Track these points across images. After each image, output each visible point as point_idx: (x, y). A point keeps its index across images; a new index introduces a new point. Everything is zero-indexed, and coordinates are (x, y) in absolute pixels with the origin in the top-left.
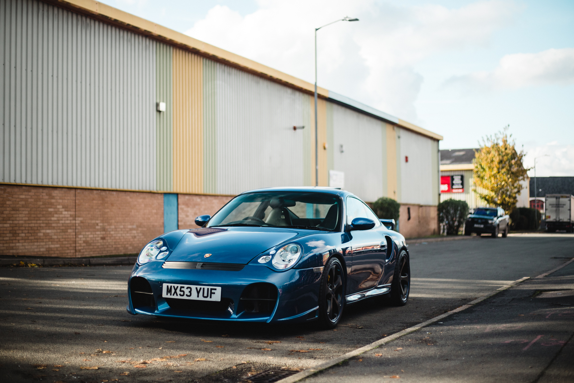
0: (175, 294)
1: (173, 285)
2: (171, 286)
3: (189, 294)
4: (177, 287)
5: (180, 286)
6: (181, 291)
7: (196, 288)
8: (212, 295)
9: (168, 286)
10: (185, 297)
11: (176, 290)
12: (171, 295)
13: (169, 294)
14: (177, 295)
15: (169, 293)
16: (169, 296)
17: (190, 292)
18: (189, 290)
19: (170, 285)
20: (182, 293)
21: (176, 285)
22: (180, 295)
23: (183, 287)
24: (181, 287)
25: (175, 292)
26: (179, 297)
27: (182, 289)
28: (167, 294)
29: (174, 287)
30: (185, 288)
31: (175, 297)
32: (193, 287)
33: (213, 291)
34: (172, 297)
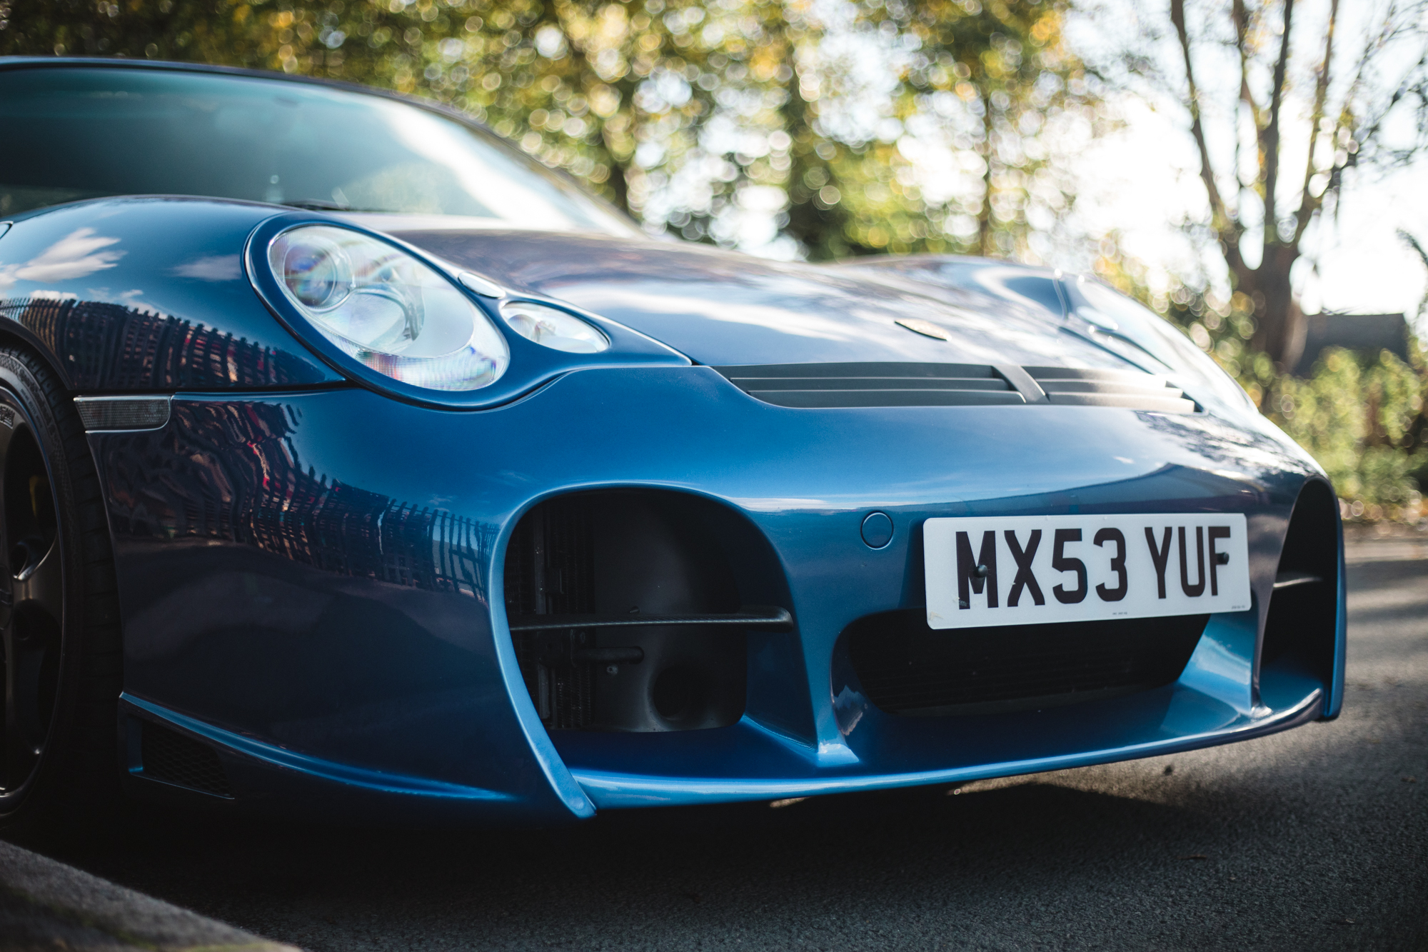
0: (1026, 592)
1: (999, 524)
2: (989, 537)
3: (1112, 582)
4: (1036, 536)
5: (1050, 524)
6: (1061, 563)
7: (1149, 532)
8: (1219, 568)
9: (962, 538)
10: (1092, 610)
11: (1024, 559)
12: (993, 602)
13: (979, 600)
14: (1039, 599)
15: (978, 590)
16: (980, 615)
17: (1118, 565)
18: (1110, 547)
19: (975, 528)
20: (1069, 581)
21: (1023, 526)
22: (1063, 596)
23: (1075, 535)
24: (1064, 536)
25: (1025, 577)
26: (1055, 613)
27: (1070, 550)
28: (965, 603)
29: (1010, 536)
30: (1088, 536)
31: (1027, 614)
32: (1131, 525)
33: (1221, 545)
34: (1004, 616)
